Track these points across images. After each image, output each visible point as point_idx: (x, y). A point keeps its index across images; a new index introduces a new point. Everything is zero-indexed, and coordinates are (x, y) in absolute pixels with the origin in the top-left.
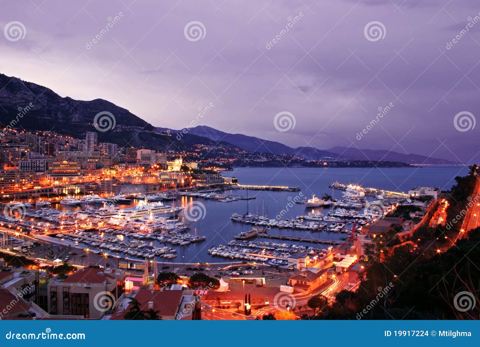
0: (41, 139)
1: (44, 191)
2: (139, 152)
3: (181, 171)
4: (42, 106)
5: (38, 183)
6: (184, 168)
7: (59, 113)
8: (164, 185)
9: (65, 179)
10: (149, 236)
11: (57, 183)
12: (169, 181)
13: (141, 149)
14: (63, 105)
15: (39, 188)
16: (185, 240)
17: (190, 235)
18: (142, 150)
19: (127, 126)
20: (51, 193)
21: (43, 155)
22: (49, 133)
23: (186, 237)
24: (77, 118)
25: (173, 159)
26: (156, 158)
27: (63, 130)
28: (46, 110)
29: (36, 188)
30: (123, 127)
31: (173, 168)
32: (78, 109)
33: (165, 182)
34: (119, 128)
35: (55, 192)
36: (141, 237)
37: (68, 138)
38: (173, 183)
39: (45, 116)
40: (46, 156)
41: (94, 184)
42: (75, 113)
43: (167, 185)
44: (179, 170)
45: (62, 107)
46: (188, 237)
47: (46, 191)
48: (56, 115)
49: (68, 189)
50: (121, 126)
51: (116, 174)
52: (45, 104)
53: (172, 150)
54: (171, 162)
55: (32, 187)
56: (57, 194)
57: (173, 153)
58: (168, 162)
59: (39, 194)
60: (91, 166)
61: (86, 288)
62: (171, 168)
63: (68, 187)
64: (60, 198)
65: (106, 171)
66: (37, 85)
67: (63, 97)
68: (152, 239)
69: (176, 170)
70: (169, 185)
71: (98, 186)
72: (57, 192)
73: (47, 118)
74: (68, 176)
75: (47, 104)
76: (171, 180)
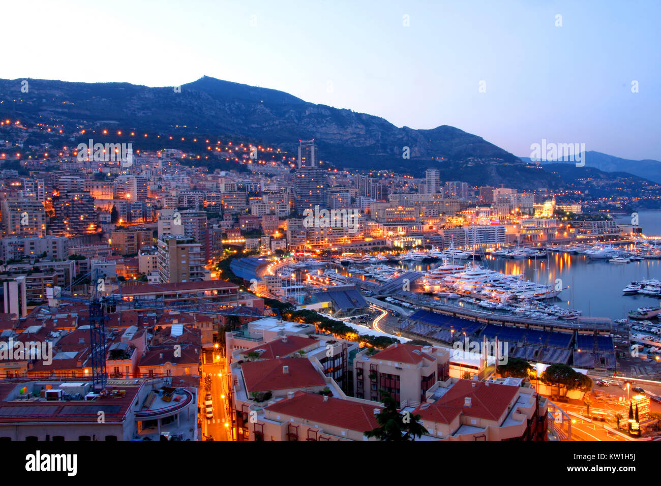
0: (373, 180)
1: (376, 244)
2: (496, 192)
3: (553, 217)
4: (376, 141)
5: (370, 233)
6: (558, 213)
7: (396, 147)
8: (529, 236)
9: (399, 228)
10: (500, 305)
11: (391, 233)
12: (536, 231)
13: (500, 187)
14: (400, 136)
15: (371, 239)
16: (550, 314)
17: (558, 308)
18: (499, 189)
19: (481, 158)
20: (383, 246)
21: (375, 200)
22: (385, 173)
23: (553, 310)
24: (417, 152)
25: (543, 200)
26: (518, 199)
27: (401, 167)
28: (381, 144)
29: (367, 240)
30: (476, 160)
31: (541, 213)
32: (418, 140)
33: (531, 232)
34: (470, 161)
35: (389, 244)
36: (491, 306)
37: (407, 177)
38: (542, 233)
39: (380, 152)
40: (378, 201)
41: (435, 235)
42: (414, 146)
43: (534, 236)
44: (550, 214)
45: (399, 139)
46: (556, 310)
47: (378, 243)
48: (392, 150)
49: (404, 242)
50: (473, 160)
51: (463, 222)
52: (379, 138)
53: (543, 188)
54: (539, 205)
55: (363, 238)
56: (391, 247)
57: (544, 191)
58: (535, 205)
59: (371, 247)
60: (432, 212)
61: (397, 368)
62: (539, 213)
63: (404, 239)
64: (395, 253)
65: (450, 218)
66: (369, 115)
67: (399, 127)
68: (505, 309)
69: (546, 215)
70: (536, 236)
71: (440, 238)
72: (390, 245)
73: (381, 154)
74: (404, 225)
75: (381, 137)
76: (539, 229)
